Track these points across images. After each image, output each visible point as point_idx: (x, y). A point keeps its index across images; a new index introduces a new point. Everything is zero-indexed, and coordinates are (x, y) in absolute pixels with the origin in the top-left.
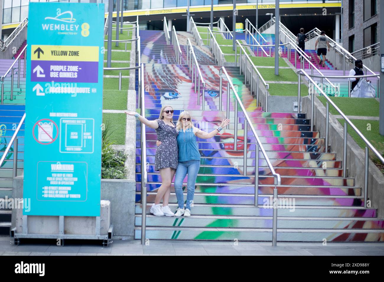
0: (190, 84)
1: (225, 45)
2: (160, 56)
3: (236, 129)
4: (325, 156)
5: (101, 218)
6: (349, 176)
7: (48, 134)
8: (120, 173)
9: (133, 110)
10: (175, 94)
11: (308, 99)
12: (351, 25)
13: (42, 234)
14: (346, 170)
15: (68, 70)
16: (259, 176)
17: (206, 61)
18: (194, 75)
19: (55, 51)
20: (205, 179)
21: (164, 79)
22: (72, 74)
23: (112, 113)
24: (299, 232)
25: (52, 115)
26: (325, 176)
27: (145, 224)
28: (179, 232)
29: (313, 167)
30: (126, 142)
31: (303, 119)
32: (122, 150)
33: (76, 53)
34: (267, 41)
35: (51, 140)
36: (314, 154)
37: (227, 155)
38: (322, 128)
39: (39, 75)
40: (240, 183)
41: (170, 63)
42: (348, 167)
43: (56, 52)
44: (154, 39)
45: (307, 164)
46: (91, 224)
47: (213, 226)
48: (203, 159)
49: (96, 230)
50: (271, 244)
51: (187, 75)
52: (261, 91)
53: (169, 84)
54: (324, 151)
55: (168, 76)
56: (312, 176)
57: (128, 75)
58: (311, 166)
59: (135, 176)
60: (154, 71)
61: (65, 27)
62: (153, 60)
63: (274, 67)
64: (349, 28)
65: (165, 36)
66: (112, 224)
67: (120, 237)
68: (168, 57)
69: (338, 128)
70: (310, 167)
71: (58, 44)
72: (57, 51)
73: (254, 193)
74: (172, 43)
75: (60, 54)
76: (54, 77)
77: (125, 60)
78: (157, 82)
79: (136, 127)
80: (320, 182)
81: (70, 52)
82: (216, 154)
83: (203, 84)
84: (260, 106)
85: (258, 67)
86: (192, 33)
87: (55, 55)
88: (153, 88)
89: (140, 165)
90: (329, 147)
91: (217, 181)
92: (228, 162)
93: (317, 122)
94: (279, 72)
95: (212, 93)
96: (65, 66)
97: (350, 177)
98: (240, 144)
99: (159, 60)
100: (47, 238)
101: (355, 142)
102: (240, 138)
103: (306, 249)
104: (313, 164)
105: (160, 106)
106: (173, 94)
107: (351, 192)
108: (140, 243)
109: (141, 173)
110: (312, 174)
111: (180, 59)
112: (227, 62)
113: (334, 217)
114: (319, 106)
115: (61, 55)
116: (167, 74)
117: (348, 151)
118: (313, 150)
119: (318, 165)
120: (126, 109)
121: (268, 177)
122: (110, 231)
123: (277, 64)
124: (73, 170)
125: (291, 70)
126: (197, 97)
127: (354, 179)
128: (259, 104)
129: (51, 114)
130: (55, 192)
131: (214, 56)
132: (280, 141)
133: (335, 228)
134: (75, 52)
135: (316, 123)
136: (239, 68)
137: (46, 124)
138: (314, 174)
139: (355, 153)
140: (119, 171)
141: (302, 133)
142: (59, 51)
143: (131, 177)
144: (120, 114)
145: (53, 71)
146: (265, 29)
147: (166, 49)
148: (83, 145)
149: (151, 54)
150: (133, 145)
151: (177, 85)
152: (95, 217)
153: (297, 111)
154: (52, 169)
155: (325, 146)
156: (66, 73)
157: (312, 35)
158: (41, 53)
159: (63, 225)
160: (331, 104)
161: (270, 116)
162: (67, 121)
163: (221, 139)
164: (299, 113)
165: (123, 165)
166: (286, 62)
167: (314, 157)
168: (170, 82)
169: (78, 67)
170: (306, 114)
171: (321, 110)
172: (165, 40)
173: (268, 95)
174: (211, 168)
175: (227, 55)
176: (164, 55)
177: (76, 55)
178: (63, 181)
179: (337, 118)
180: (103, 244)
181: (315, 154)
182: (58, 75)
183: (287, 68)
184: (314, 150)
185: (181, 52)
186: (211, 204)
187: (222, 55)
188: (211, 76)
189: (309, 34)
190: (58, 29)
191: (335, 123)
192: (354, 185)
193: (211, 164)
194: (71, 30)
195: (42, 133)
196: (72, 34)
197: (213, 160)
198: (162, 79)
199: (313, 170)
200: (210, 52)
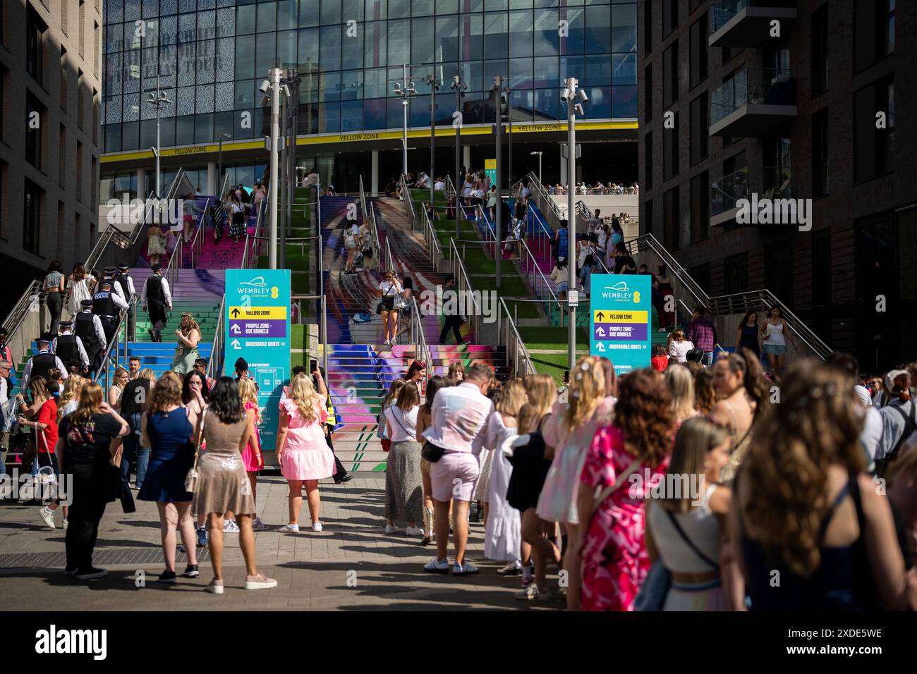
1: (445, 230)
9: (315, 348)
10: (367, 316)
15: (261, 327)
19: (250, 311)
21: (354, 295)
22: (264, 330)
23: (294, 353)
28: (359, 464)
31: (502, 353)
39: (236, 332)
44: (344, 212)
53: (361, 301)
55: (359, 290)
60: (341, 282)
61: (258, 291)
71: (252, 306)
76: (249, 333)
77: (303, 270)
78: (345, 298)
81: (262, 311)
87: (249, 314)
88: (340, 309)
94: (503, 282)
96: (258, 324)
106: (365, 316)
115: (255, 315)
116: (358, 287)
123: (498, 271)
134: (266, 311)
142: (253, 311)
145: (248, 328)
149: (338, 246)
151: (370, 302)
156: (259, 329)
158: (237, 313)
161: (466, 349)
162: (260, 370)
164: (499, 345)
166: (516, 267)
169: (269, 324)
177: (267, 314)
182: (252, 331)
183: (514, 276)
190: (251, 292)
194: (263, 293)
196: (263, 296)
198: (352, 295)
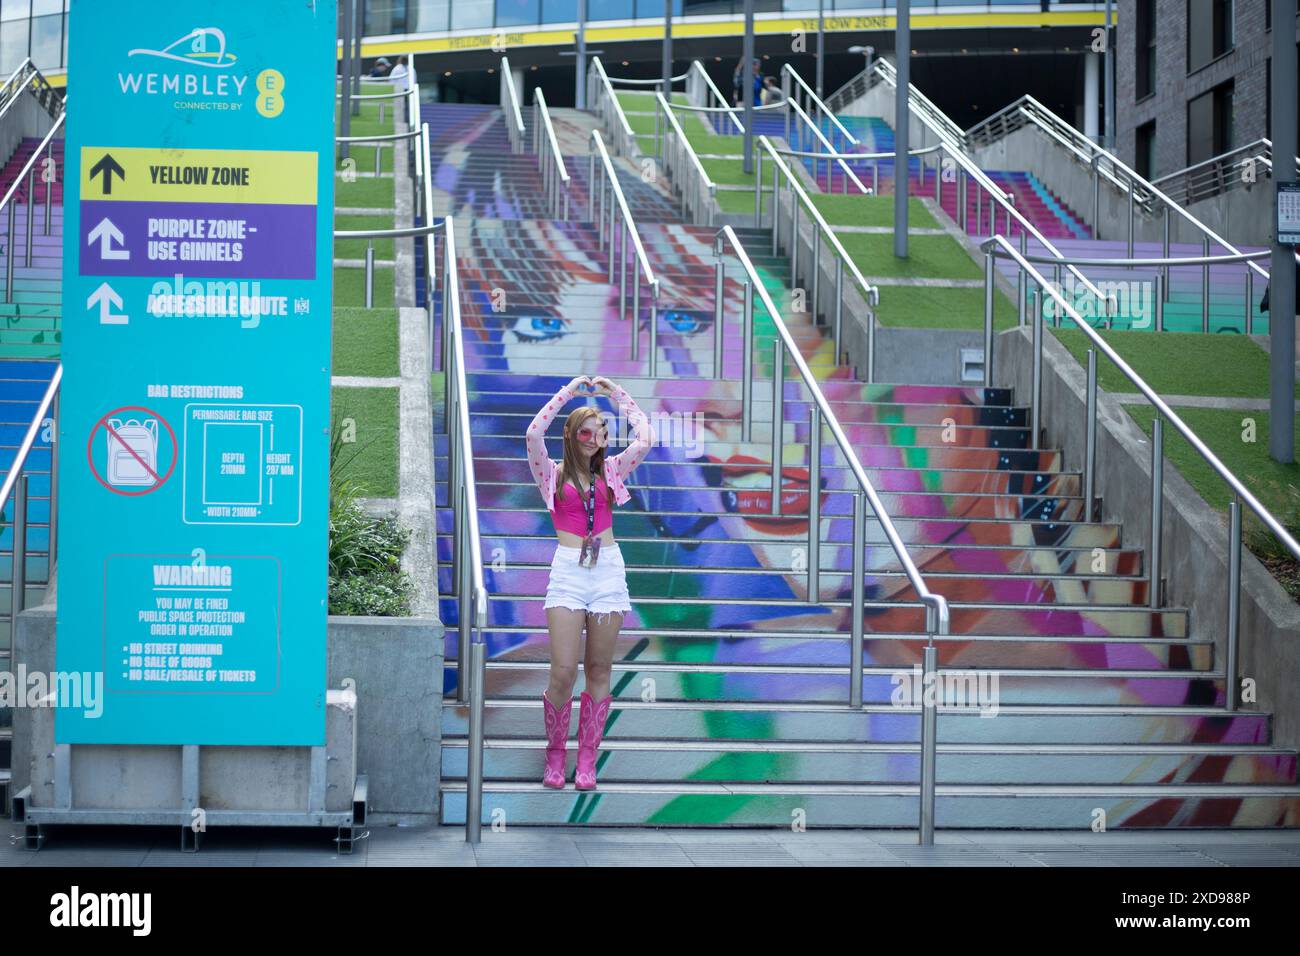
0: (604, 289)
1: (715, 154)
2: (492, 193)
3: (776, 443)
4: (1082, 535)
5: (328, 753)
6: (1169, 602)
7: (140, 460)
8: (386, 594)
9: (418, 376)
10: (551, 323)
11: (1020, 340)
12: (1145, 87)
13: (122, 808)
14: (1159, 580)
15: (211, 235)
16: (866, 605)
17: (652, 209)
18: (618, 256)
19: (165, 168)
20: (677, 616)
21: (512, 272)
22: (223, 248)
23: (349, 388)
24: (1007, 797)
25: (156, 391)
26: (1087, 602)
27: (481, 772)
28: (597, 797)
29: (1043, 571)
30: (402, 488)
31: (1005, 408)
32: (391, 516)
33: (238, 176)
34: (858, 142)
35: (151, 481)
36: (1048, 526)
37: (750, 534)
38: (1070, 440)
39: (107, 253)
40: (794, 629)
41: (528, 217)
42: (1166, 571)
43: (166, 171)
44: (468, 133)
45: (1022, 563)
46: (292, 774)
47: (710, 777)
48: (667, 547)
49: (310, 794)
50: (912, 838)
51: (591, 257)
52: (849, 313)
53: (530, 290)
54: (1081, 518)
55: (525, 262)
56: (1042, 601)
57: (391, 256)
58: (1037, 567)
59: (438, 606)
60: (476, 242)
61: (200, 84)
62: (467, 208)
63: (890, 230)
64: (1138, 98)
65: (504, 125)
66: (363, 774)
67: (392, 819)
68: (519, 195)
69: (1130, 439)
70: (1035, 571)
71: (175, 145)
72: (171, 169)
73: (849, 662)
74: (532, 149)
75: (181, 179)
76: (163, 258)
77: (377, 207)
78: (491, 280)
79: (432, 435)
80: (1071, 623)
81: (217, 170)
82: (710, 530)
83: (650, 288)
84: (848, 363)
85: (836, 227)
86: (598, 113)
87: (163, 182)
88: (476, 304)
89: (451, 566)
90: (1097, 502)
91: (717, 620)
92: (753, 556)
93: (1054, 418)
94: (910, 245)
95: (679, 319)
96: (200, 222)
97: (1172, 606)
98: (791, 495)
99: (488, 207)
100: (141, 822)
101: (1188, 486)
102: (790, 474)
103: (1038, 854)
104: (1044, 561)
105: (503, 364)
106: (546, 323)
107: (1179, 658)
108: (464, 838)
109: (453, 594)
110: (1042, 595)
111: (562, 203)
112: (725, 213)
113: (1125, 744)
114: (1062, 360)
115: (186, 182)
116: (521, 254)
117: (1167, 515)
118: (1042, 512)
119: (1063, 564)
120: (396, 373)
121: (892, 608)
122: (360, 795)
123: (901, 220)
124: (229, 583)
125: (951, 238)
126: (630, 332)
127: (1188, 614)
128: (844, 356)
129: (151, 388)
130: (167, 664)
131: (679, 194)
132: (927, 482)
133: (1129, 782)
134: (233, 170)
135: (1049, 420)
136: (769, 232)
137: (135, 424)
138: (1050, 595)
139: (1191, 523)
140: (383, 587)
141: (1002, 454)
142: (178, 169)
143: (425, 609)
144: (376, 391)
145: (157, 238)
146: (848, 100)
147: (513, 169)
148: (265, 499)
149: (461, 186)
150: (426, 498)
151: (557, 290)
152: (308, 749)
153: (982, 379)
154: (157, 582)
155: (1084, 499)
156: (203, 244)
157: (1012, 122)
158: (114, 175)
159: (196, 778)
160: (1104, 356)
161: (888, 396)
162: (207, 412)
163: (726, 476)
164: (988, 386)
165: (395, 569)
166: (932, 212)
167: (1046, 537)
168: (532, 281)
169: (244, 222)
170: (1014, 390)
171: (1066, 377)
172: (507, 139)
173: (876, 326)
174: (695, 575)
175: (723, 191)
176: (507, 188)
177: (238, 183)
178: (195, 623)
179: (1125, 402)
180: (336, 843)
181: (1051, 526)
182: (175, 251)
183: (935, 232)
184: (1046, 513)
185: (565, 177)
186: (699, 701)
187: (707, 191)
188: (673, 259)
189: (1004, 118)
190: (174, 88)
191: (1119, 420)
192: (1187, 635)
193: (695, 563)
194: (220, 93)
195: (120, 455)
196: (221, 106)
197: (700, 551)
198: (506, 272)
199: (1046, 581)
200: (665, 179)
